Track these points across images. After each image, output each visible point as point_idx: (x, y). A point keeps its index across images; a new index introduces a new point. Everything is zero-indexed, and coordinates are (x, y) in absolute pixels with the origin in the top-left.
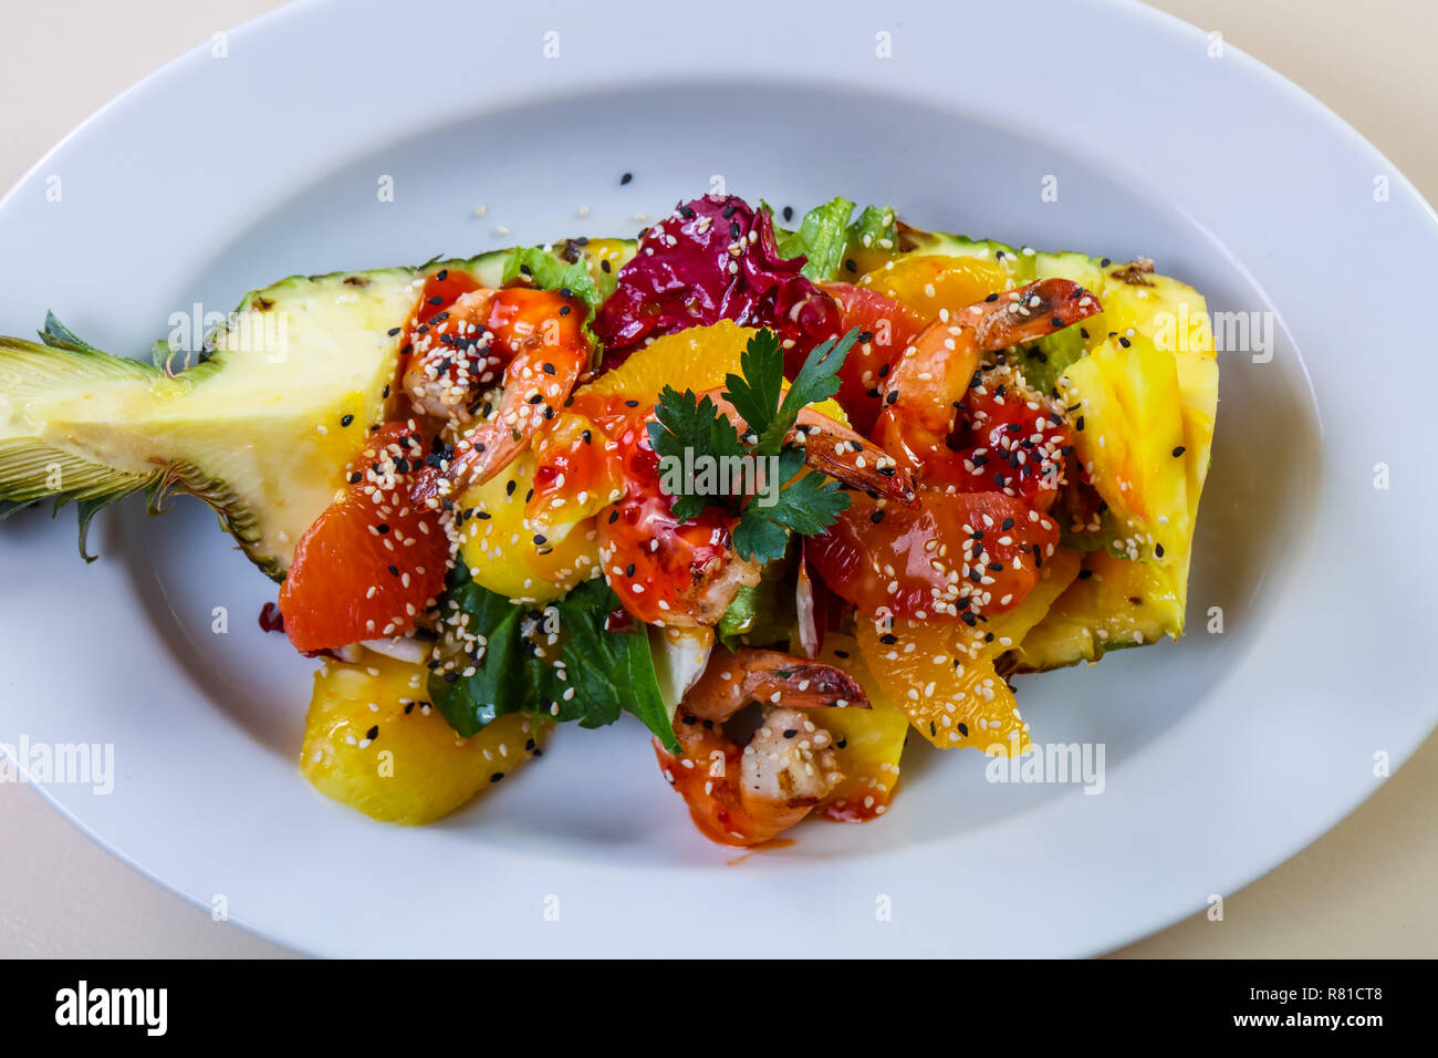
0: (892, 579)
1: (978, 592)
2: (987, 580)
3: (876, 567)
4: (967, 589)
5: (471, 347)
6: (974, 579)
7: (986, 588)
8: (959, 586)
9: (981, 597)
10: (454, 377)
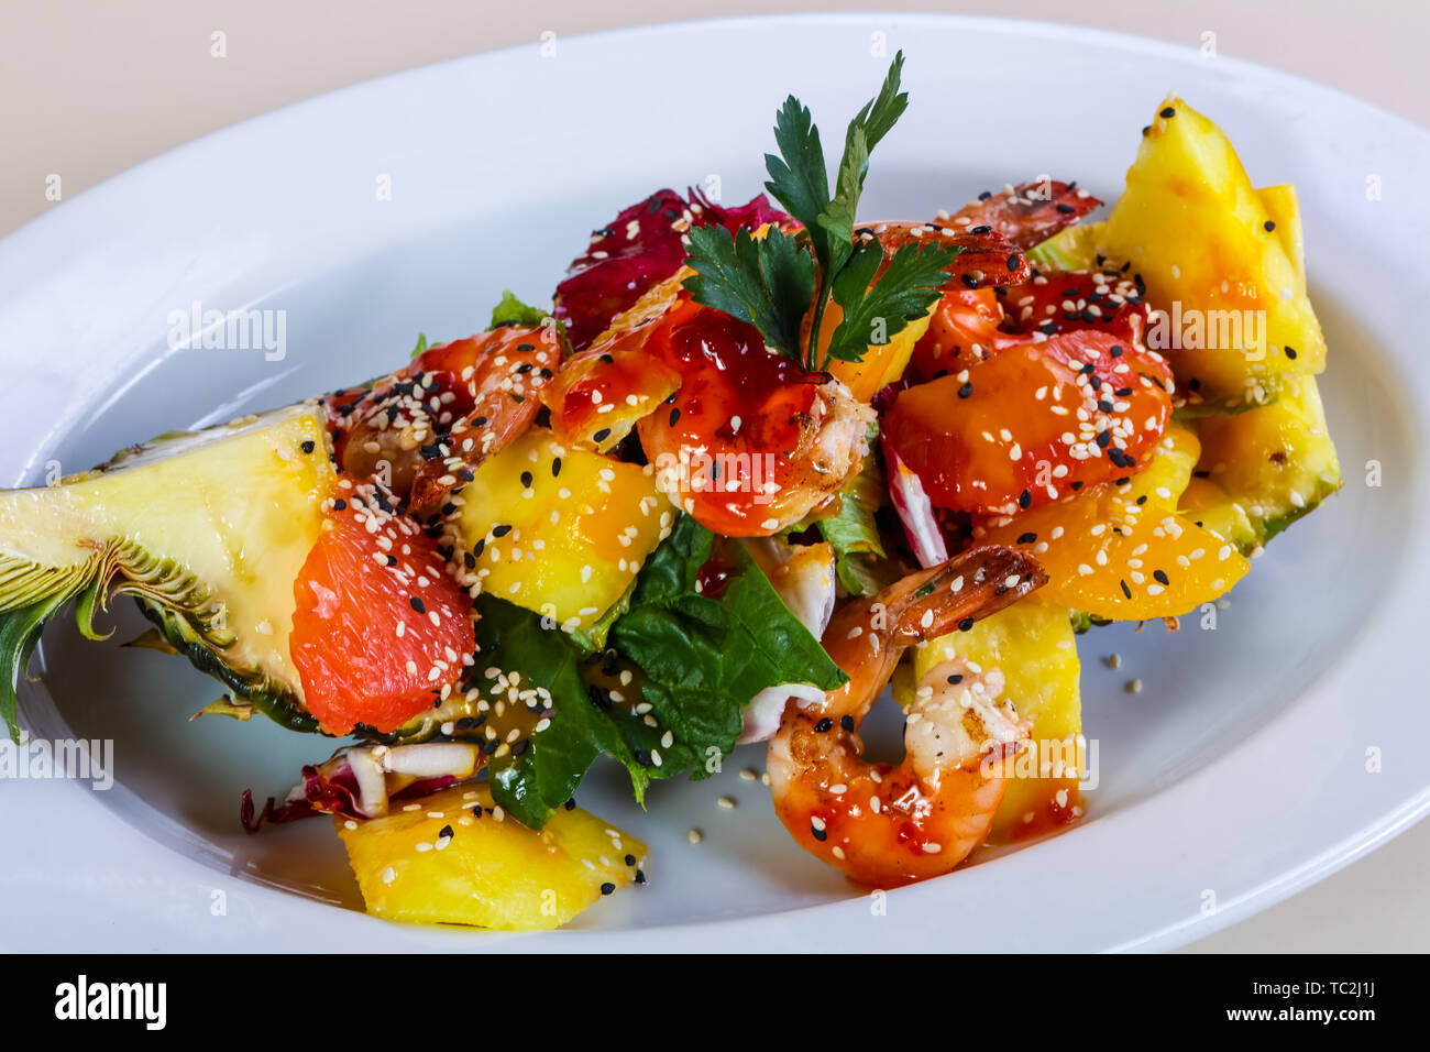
0: (1011, 444)
1: (1117, 422)
2: (1122, 406)
3: (988, 437)
4: (1104, 422)
5: (417, 387)
6: (1106, 408)
7: (1122, 416)
8: (1092, 421)
9: (1121, 426)
10: (411, 419)
